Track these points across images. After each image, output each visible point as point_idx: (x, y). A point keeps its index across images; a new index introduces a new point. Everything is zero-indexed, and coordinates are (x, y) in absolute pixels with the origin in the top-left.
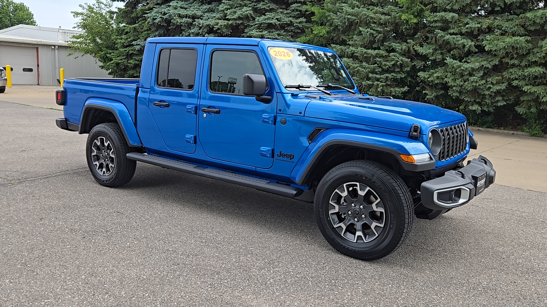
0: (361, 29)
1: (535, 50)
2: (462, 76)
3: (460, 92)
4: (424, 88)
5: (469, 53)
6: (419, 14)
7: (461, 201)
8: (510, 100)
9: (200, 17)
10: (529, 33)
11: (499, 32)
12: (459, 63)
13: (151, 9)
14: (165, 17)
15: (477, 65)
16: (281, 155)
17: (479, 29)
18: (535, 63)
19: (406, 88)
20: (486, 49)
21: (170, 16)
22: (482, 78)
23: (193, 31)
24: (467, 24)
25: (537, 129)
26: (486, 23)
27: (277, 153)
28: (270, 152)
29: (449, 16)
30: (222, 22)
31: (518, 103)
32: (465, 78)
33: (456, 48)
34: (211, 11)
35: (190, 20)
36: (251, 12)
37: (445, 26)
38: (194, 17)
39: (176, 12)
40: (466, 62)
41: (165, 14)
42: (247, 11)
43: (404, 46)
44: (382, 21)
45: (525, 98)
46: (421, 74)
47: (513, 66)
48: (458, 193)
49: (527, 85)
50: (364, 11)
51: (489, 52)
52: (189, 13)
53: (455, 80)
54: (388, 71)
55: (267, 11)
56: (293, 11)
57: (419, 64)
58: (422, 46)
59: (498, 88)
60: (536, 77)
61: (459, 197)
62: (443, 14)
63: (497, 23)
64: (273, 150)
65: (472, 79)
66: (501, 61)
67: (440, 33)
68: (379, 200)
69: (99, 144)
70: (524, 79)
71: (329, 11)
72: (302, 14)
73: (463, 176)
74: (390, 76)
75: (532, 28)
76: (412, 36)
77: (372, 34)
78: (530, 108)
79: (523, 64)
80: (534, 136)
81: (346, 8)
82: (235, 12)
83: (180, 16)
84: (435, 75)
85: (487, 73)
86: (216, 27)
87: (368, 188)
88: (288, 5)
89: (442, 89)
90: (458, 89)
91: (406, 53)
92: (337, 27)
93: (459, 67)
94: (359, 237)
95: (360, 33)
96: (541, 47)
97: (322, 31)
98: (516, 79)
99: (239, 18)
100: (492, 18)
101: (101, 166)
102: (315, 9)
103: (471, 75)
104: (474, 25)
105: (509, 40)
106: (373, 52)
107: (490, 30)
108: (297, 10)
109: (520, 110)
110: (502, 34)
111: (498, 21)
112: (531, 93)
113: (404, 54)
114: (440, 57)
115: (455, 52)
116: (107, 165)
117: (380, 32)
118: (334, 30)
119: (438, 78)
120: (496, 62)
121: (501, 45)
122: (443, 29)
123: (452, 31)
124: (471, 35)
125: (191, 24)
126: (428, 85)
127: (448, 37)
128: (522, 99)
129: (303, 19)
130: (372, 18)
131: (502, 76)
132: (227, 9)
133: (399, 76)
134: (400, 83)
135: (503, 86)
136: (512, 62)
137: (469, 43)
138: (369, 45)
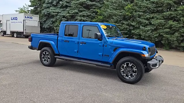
0: (113, 17)
1: (167, 24)
2: (145, 32)
3: (145, 37)
4: (133, 36)
5: (147, 25)
6: (131, 13)
7: (157, 67)
8: (159, 39)
9: (60, 13)
10: (165, 19)
11: (156, 18)
12: (144, 28)
13: (43, 10)
14: (48, 12)
15: (150, 28)
16: (105, 55)
17: (150, 18)
18: (167, 28)
19: (128, 35)
20: (152, 23)
21: (50, 12)
22: (151, 32)
23: (58, 17)
24: (146, 16)
25: (168, 48)
26: (152, 15)
27: (104, 55)
28: (102, 55)
29: (141, 13)
30: (68, 14)
31: (162, 40)
32: (146, 32)
33: (143, 23)
34: (64, 11)
35: (57, 14)
36: (78, 11)
37: (140, 16)
38: (58, 13)
39: (52, 11)
40: (146, 27)
41: (48, 11)
42: (76, 11)
43: (127, 23)
44: (120, 15)
45: (164, 38)
46: (132, 31)
47: (160, 29)
48: (156, 65)
49: (165, 34)
50: (114, 11)
51: (153, 25)
52: (57, 11)
53: (143, 33)
54: (122, 30)
55: (83, 11)
56: (91, 11)
57: (132, 28)
58: (132, 22)
59: (156, 35)
60: (167, 32)
61: (156, 66)
62: (139, 13)
63: (155, 16)
64: (103, 54)
65: (148, 33)
66: (157, 27)
67: (138, 19)
68: (135, 67)
69: (44, 53)
70: (164, 33)
71: (103, 11)
72: (94, 12)
73: (157, 60)
74: (123, 32)
75: (166, 17)
76: (129, 19)
77: (117, 19)
78: (165, 41)
79: (163, 28)
80: (167, 50)
81: (108, 10)
82: (72, 11)
83: (53, 12)
84: (137, 31)
85: (153, 31)
86: (66, 16)
87: (132, 64)
88: (89, 9)
89: (139, 36)
90: (144, 36)
91: (128, 25)
92: (105, 16)
93: (144, 29)
94: (130, 77)
95: (113, 18)
96: (168, 23)
97: (101, 17)
98: (161, 33)
99: (74, 13)
100: (154, 14)
101: (45, 60)
102: (98, 11)
103: (148, 31)
104: (148, 16)
105: (159, 21)
106: (118, 24)
107: (153, 18)
108: (92, 11)
109: (163, 42)
110: (157, 19)
111: (155, 15)
112: (166, 37)
113: (127, 25)
114: (138, 26)
115: (143, 24)
116: (47, 60)
117: (119, 18)
118: (104, 17)
119: (138, 32)
120: (155, 27)
121: (157, 22)
122: (139, 17)
123: (142, 18)
124: (147, 19)
125: (57, 15)
126: (135, 35)
127: (141, 20)
128: (163, 39)
129: (94, 14)
130: (117, 14)
131: (157, 32)
132: (69, 10)
133: (125, 32)
134: (126, 34)
135: (158, 35)
136: (160, 27)
137: (147, 22)
138: (116, 22)
